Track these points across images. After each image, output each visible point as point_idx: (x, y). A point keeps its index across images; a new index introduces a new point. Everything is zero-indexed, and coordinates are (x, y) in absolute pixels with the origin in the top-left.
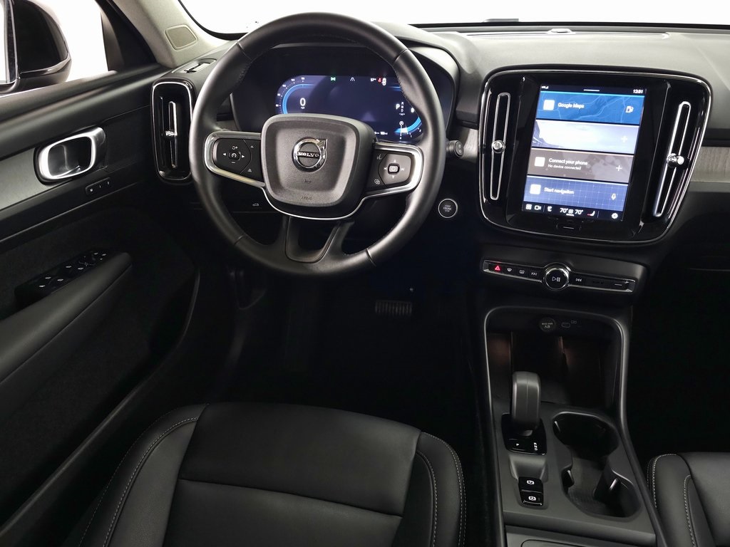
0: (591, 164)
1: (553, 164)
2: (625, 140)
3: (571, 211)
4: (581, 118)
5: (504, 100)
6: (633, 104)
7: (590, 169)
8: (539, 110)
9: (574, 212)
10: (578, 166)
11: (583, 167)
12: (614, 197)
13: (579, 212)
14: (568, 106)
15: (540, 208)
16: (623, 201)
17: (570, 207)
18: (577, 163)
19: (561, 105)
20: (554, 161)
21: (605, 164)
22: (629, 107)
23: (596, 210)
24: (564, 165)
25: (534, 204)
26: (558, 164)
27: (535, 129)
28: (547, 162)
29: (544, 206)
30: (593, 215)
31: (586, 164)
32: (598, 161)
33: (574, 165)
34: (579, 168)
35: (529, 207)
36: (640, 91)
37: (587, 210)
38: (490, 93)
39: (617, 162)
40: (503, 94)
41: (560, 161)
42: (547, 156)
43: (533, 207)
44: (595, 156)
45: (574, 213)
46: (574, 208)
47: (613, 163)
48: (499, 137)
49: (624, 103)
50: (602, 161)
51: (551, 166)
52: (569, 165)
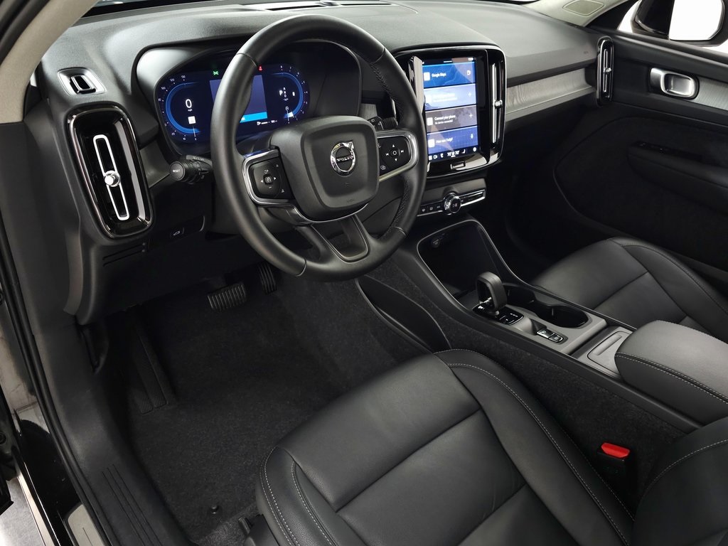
0: (457, 116)
1: (438, 121)
2: (466, 95)
3: (453, 153)
4: (446, 83)
6: (466, 67)
7: (457, 120)
10: (451, 119)
11: (453, 119)
12: (472, 136)
13: (457, 153)
14: (437, 75)
15: (436, 156)
16: (477, 137)
18: (450, 117)
19: (433, 75)
20: (438, 119)
21: (464, 115)
22: (468, 71)
23: (465, 148)
24: (443, 120)
25: (433, 155)
26: (440, 121)
28: (434, 121)
29: (438, 154)
30: (464, 152)
31: (454, 116)
32: (460, 113)
33: (448, 120)
34: (451, 121)
35: (431, 158)
36: (472, 59)
37: (461, 150)
39: (469, 111)
42: (433, 116)
43: (433, 157)
44: (458, 110)
45: (455, 154)
47: (468, 113)
50: (462, 112)
51: (436, 123)
52: (446, 120)
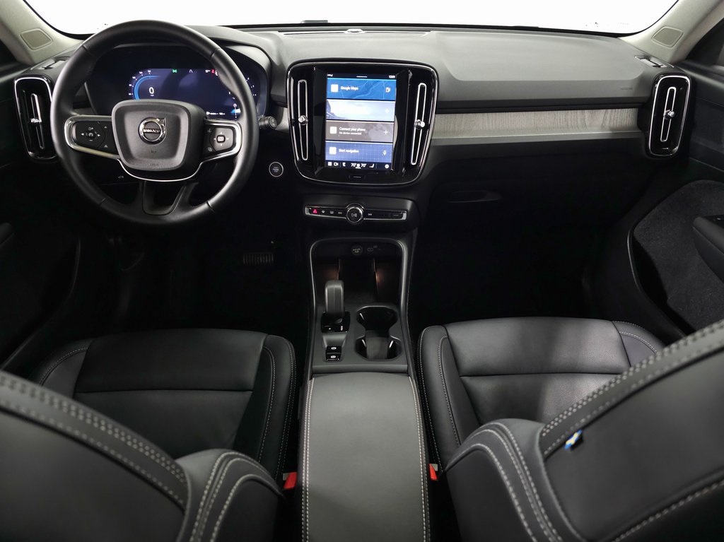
0: (368, 130)
1: (343, 131)
2: (387, 111)
3: (358, 165)
4: (357, 97)
5: (303, 85)
6: (389, 85)
7: (367, 134)
8: (328, 92)
10: (359, 132)
11: (363, 132)
12: (385, 153)
13: (364, 165)
14: (348, 88)
15: (337, 164)
16: (391, 155)
17: (357, 162)
18: (359, 130)
19: (342, 88)
20: (343, 129)
21: (377, 130)
22: (387, 88)
23: (375, 163)
24: (350, 132)
25: (333, 162)
26: (346, 131)
27: (327, 106)
28: (338, 131)
29: (340, 162)
30: (372, 167)
31: (364, 130)
32: (372, 128)
33: (356, 132)
34: (359, 134)
35: (330, 164)
36: (394, 77)
37: (369, 164)
38: (292, 79)
39: (384, 128)
40: (301, 81)
41: (347, 129)
42: (338, 126)
43: (333, 164)
44: (370, 124)
45: (360, 166)
46: (360, 163)
47: (381, 129)
48: (303, 113)
49: (384, 85)
50: (374, 127)
51: (341, 133)
52: (353, 132)
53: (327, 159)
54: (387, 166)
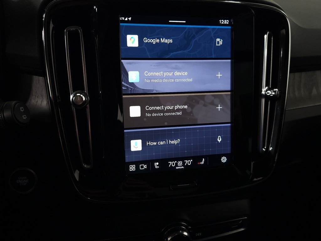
1: (151, 112)
3: (180, 163)
7: (191, 112)
8: (122, 48)
9: (184, 163)
10: (178, 110)
11: (183, 110)
12: (220, 139)
13: (188, 162)
14: (154, 41)
15: (145, 167)
16: (229, 141)
17: (178, 159)
18: (177, 107)
19: (146, 40)
20: (151, 108)
21: (205, 105)
22: (218, 40)
23: (205, 157)
25: (137, 164)
26: (156, 111)
27: (122, 72)
28: (143, 111)
29: (150, 163)
30: (202, 163)
31: (186, 107)
32: (198, 102)
33: (173, 111)
34: (180, 113)
35: (132, 168)
36: (226, 22)
37: (196, 159)
38: (52, 26)
39: (216, 101)
40: (73, 29)
41: (158, 108)
43: (137, 167)
45: (183, 165)
46: (183, 159)
47: (212, 103)
49: (212, 35)
50: (202, 102)
51: (149, 115)
52: (169, 111)
53: (127, 161)
54: (224, 160)
